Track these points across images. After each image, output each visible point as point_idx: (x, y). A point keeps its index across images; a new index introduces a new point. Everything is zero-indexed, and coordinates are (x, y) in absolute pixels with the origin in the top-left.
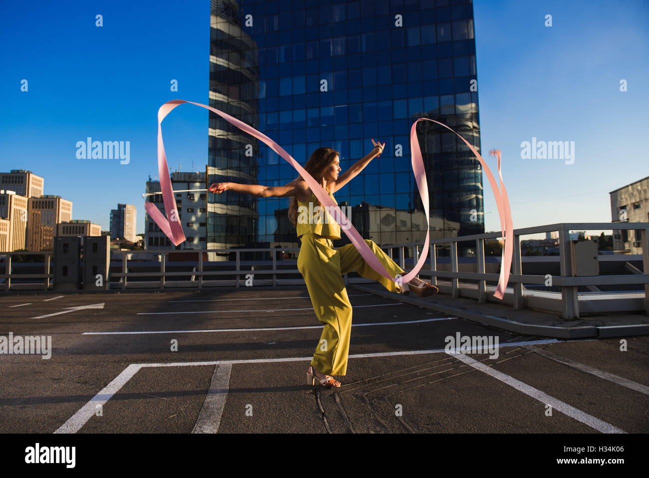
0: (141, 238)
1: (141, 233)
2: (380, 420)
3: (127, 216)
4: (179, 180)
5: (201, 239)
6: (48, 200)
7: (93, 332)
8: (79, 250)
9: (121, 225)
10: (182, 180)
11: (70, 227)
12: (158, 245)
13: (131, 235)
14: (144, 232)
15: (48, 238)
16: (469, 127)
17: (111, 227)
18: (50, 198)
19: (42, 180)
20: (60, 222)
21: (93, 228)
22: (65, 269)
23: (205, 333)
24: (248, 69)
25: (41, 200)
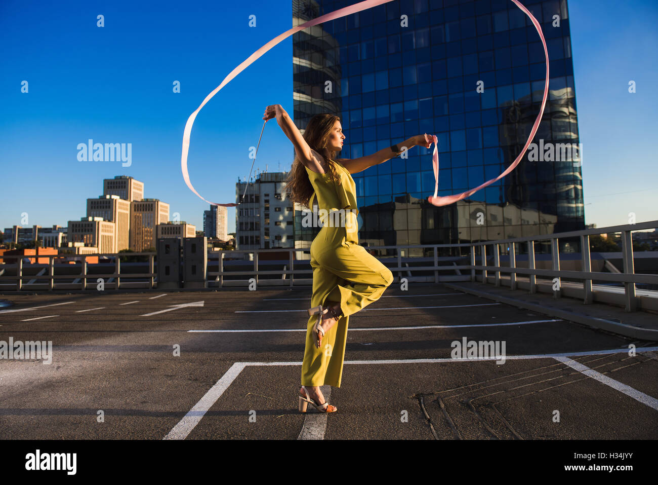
0: (232, 237)
1: (232, 233)
2: (490, 429)
3: (219, 216)
4: (267, 180)
5: (288, 238)
6: (148, 203)
7: (197, 330)
8: (180, 250)
9: (214, 225)
10: (270, 180)
11: (168, 228)
12: (248, 244)
13: (223, 234)
14: (235, 232)
15: (149, 238)
16: (565, 113)
17: (204, 228)
18: (150, 201)
19: (142, 184)
20: (159, 223)
21: (189, 229)
22: (167, 269)
23: (301, 332)
24: (330, 67)
25: (142, 203)
